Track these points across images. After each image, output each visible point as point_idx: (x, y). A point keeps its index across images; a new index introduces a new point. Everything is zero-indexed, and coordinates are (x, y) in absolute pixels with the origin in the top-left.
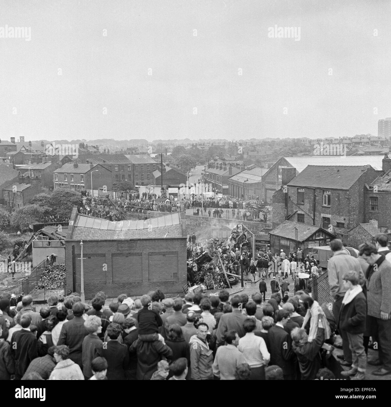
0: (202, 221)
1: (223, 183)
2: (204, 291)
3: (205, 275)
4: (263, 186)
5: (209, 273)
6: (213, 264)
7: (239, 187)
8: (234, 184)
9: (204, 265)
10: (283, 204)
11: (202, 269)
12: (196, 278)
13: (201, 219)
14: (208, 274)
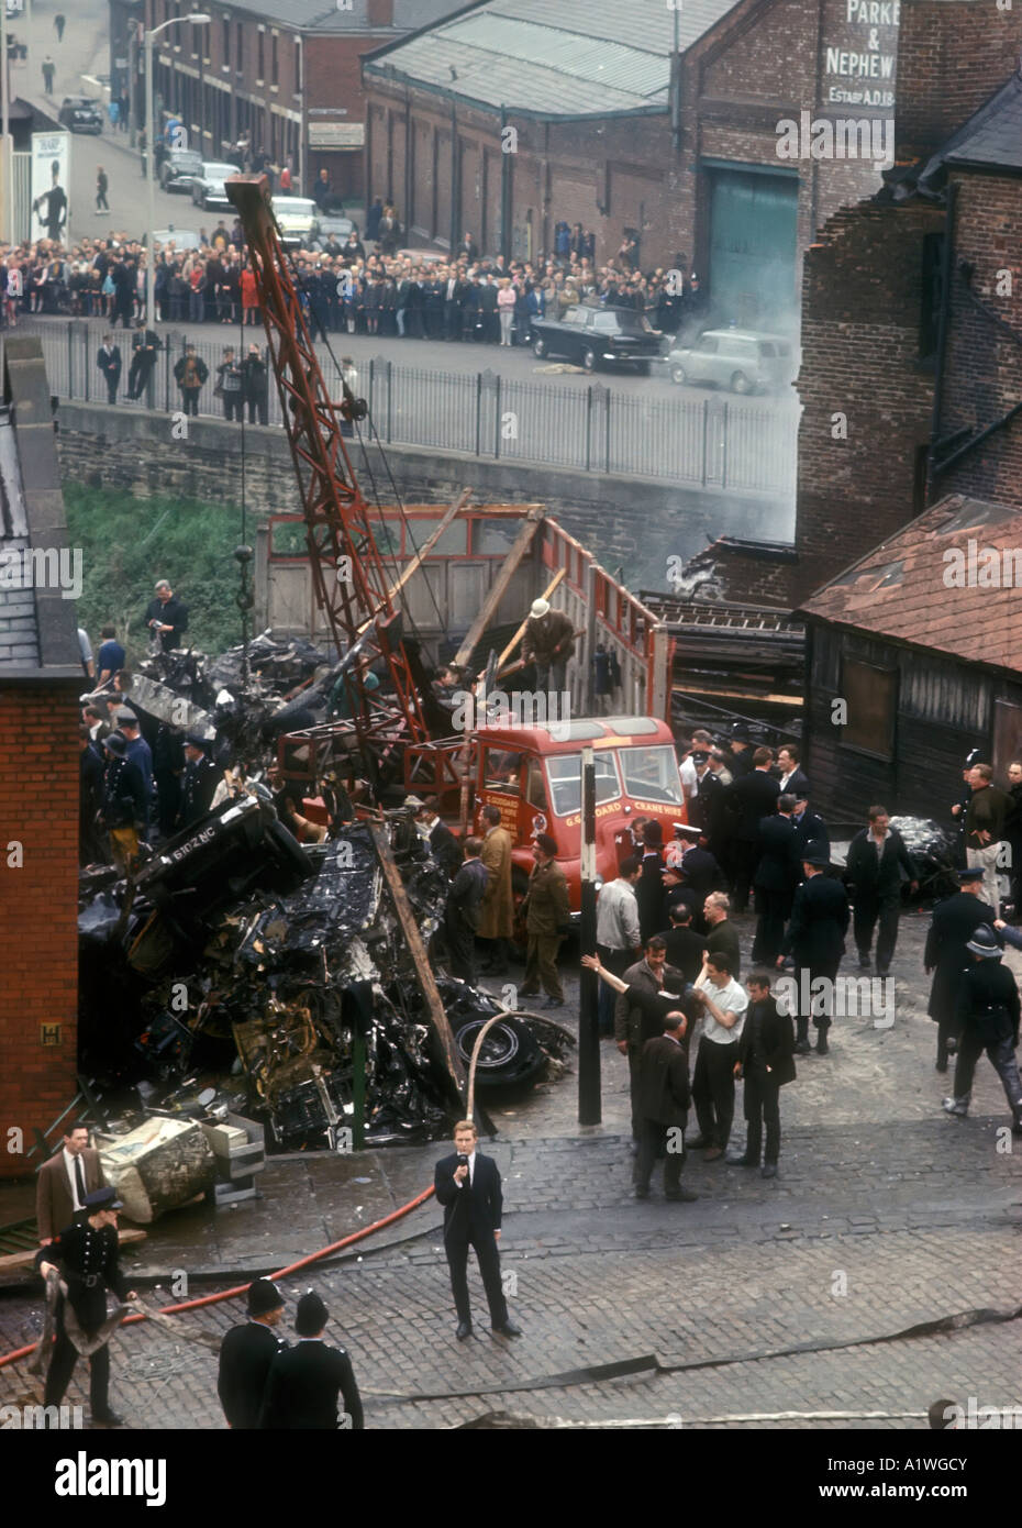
0: (146, 457)
1: (310, 102)
2: (238, 1173)
3: (242, 1018)
4: (680, 147)
5: (287, 995)
6: (321, 917)
7: (460, 147)
8: (414, 113)
9: (233, 921)
10: (902, 332)
11: (209, 952)
12: (154, 1039)
13: (141, 430)
14: (276, 1005)
